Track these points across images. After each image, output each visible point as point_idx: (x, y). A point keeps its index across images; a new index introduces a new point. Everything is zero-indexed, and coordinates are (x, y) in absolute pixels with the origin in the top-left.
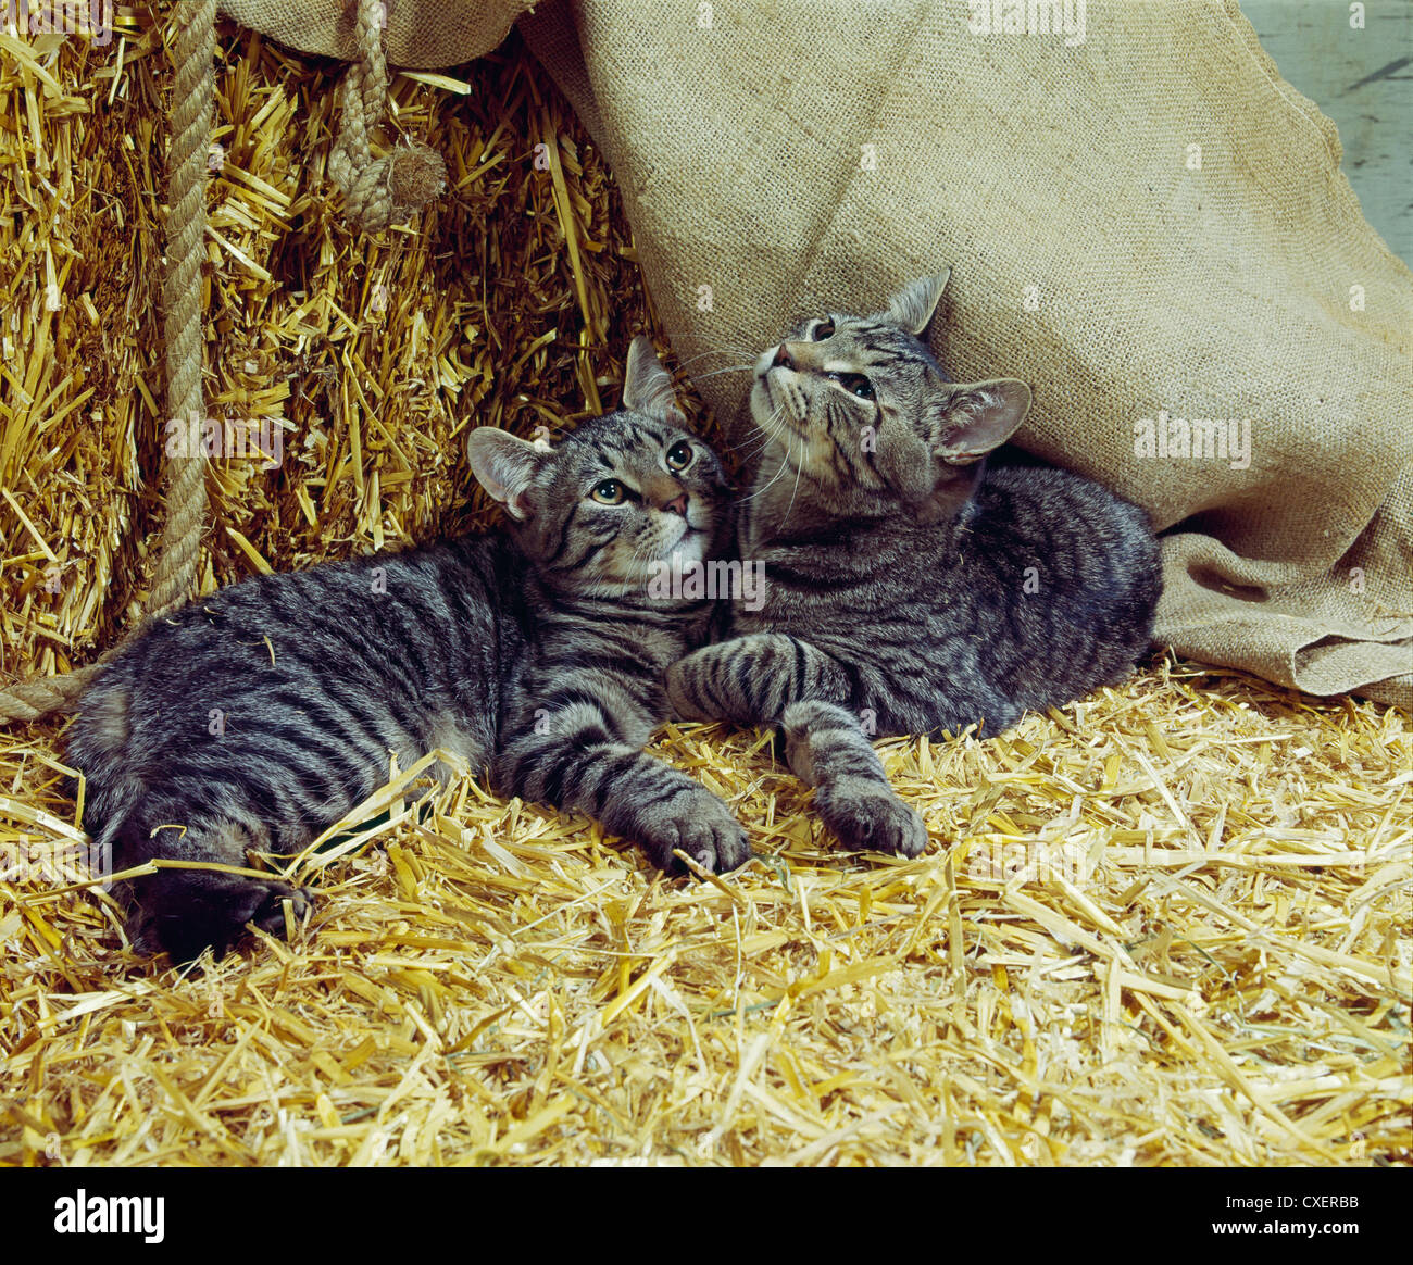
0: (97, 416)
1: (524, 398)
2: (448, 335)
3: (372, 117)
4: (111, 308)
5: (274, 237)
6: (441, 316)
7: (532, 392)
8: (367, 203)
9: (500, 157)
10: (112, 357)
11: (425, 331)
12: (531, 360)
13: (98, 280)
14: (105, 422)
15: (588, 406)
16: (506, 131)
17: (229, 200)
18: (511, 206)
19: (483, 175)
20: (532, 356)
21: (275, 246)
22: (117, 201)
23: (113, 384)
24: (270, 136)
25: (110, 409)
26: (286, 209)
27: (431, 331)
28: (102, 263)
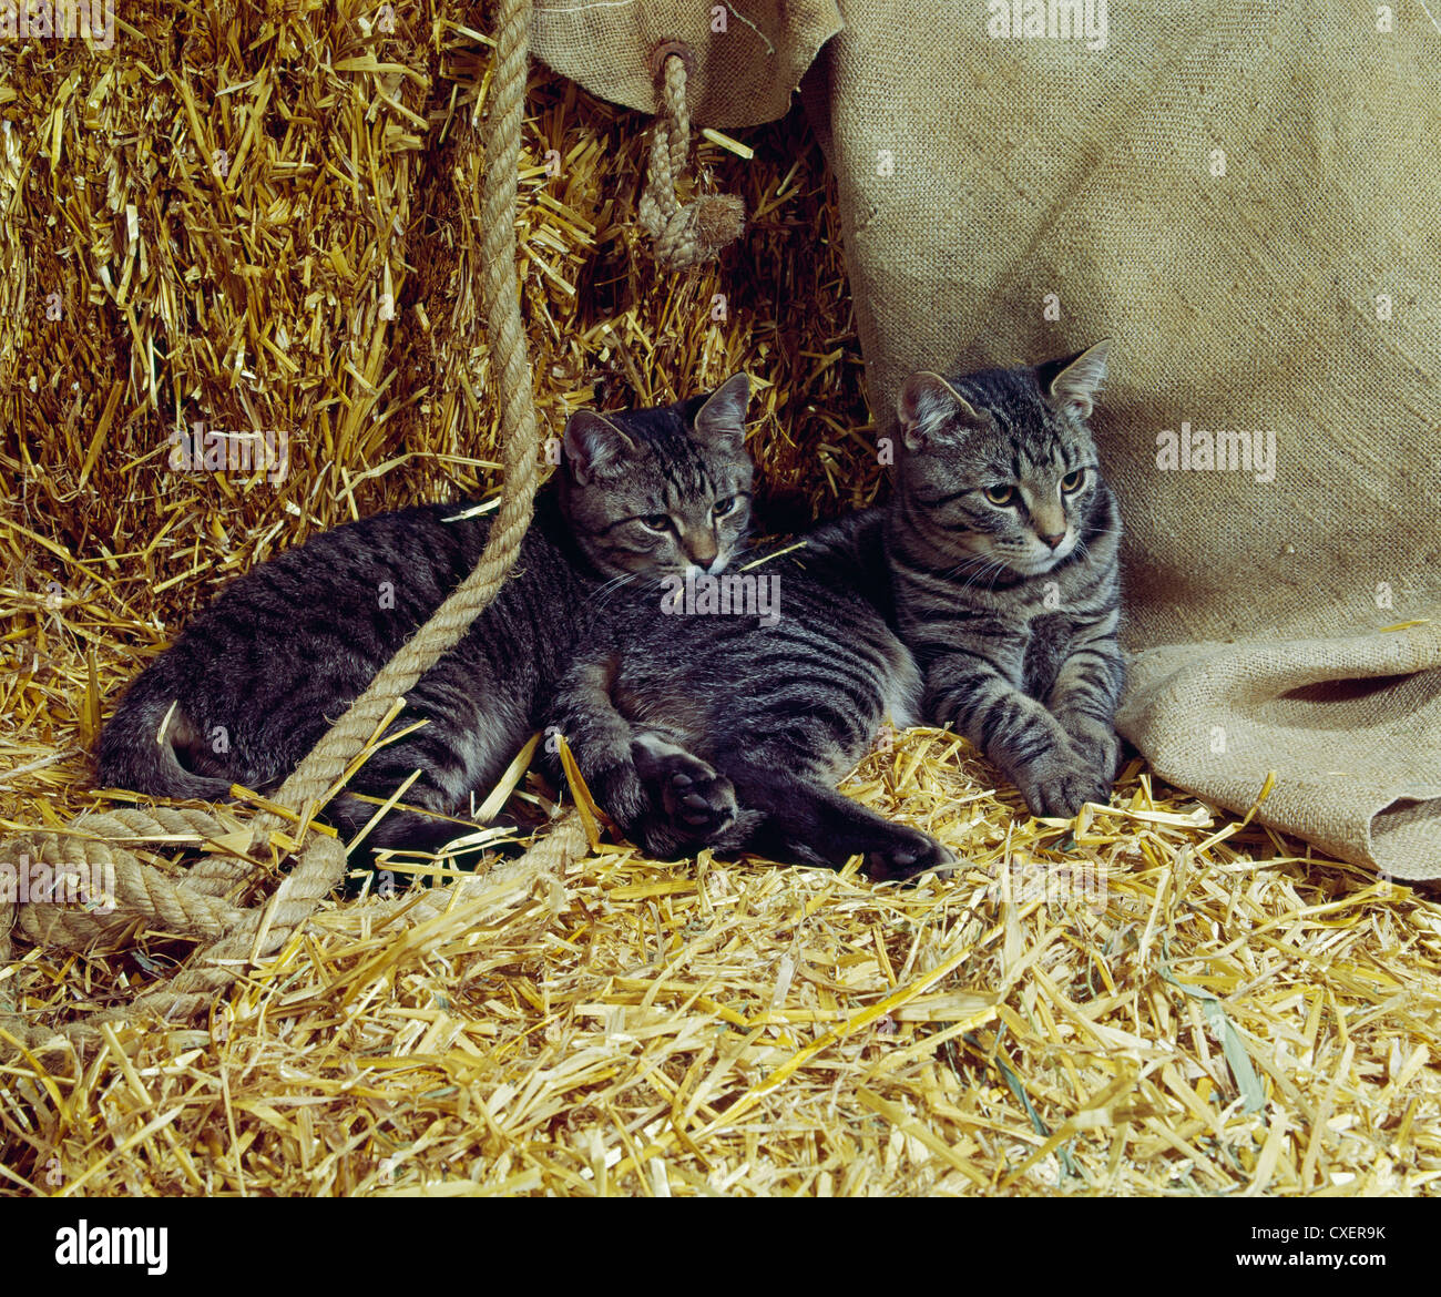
0: (425, 409)
1: (811, 408)
2: (741, 350)
3: (677, 168)
4: (441, 316)
5: (581, 261)
6: (736, 332)
7: (820, 404)
8: (676, 246)
9: (795, 191)
10: (440, 359)
11: (720, 345)
12: (822, 376)
13: (431, 292)
14: (433, 414)
15: (871, 419)
16: (801, 167)
17: (543, 226)
18: (807, 235)
19: (779, 208)
20: (823, 374)
21: (583, 268)
22: (448, 225)
23: (441, 383)
24: (582, 171)
25: (437, 405)
26: (592, 237)
27: (726, 345)
28: (434, 278)
